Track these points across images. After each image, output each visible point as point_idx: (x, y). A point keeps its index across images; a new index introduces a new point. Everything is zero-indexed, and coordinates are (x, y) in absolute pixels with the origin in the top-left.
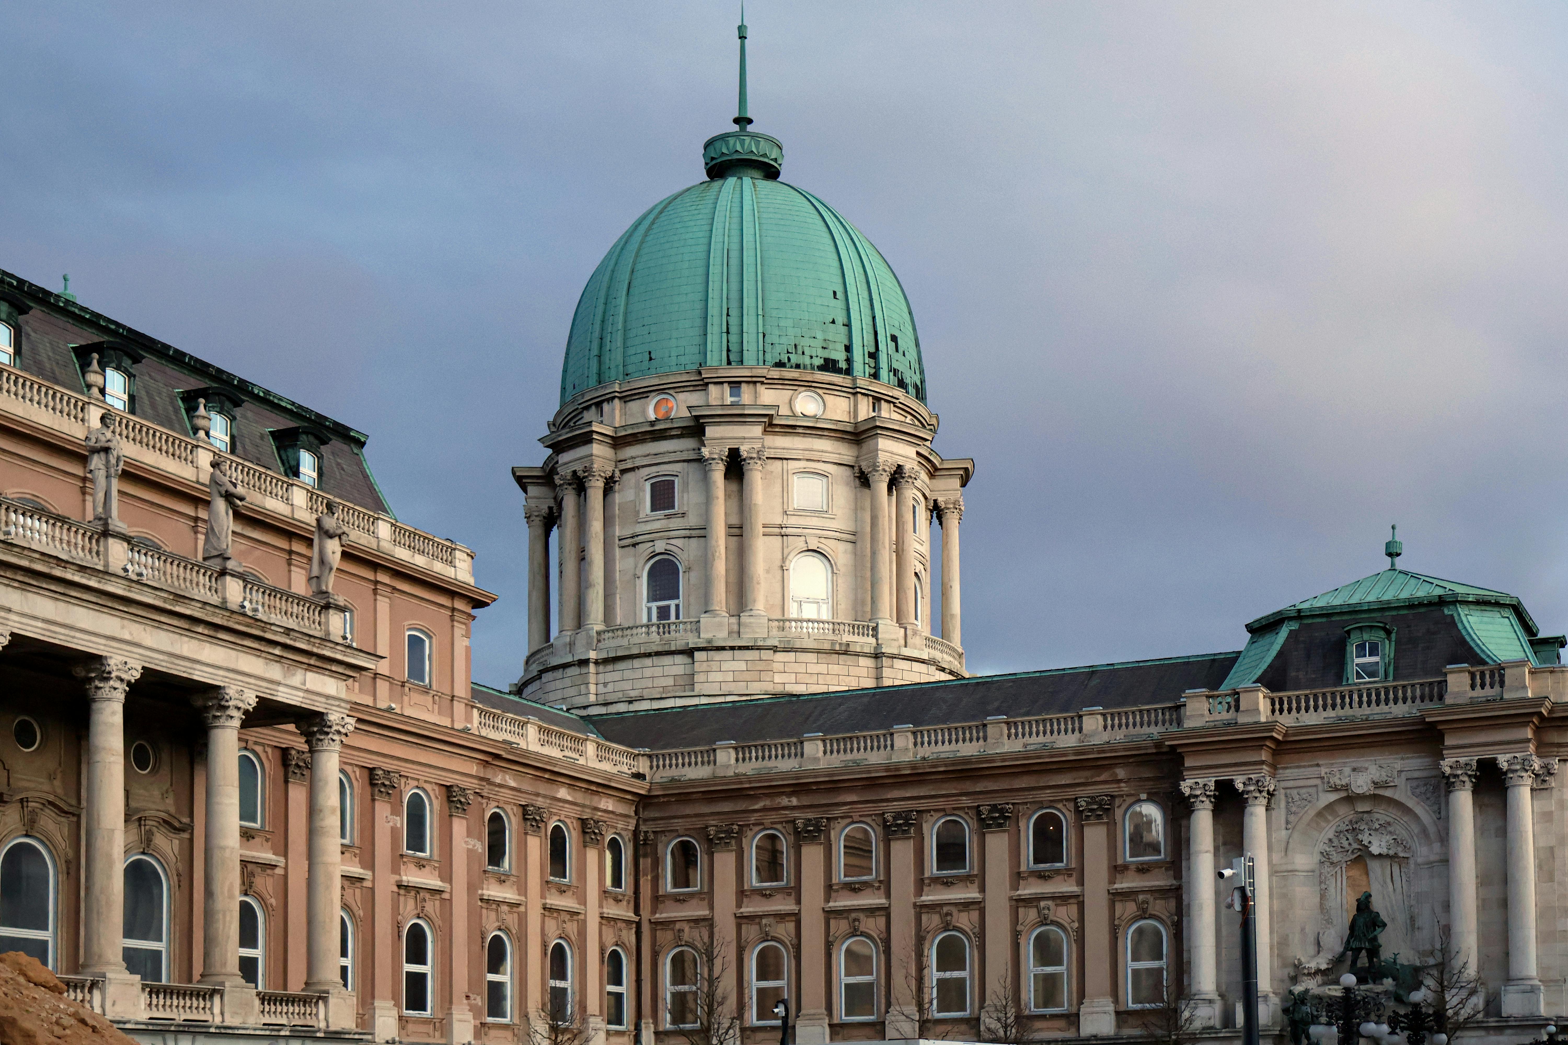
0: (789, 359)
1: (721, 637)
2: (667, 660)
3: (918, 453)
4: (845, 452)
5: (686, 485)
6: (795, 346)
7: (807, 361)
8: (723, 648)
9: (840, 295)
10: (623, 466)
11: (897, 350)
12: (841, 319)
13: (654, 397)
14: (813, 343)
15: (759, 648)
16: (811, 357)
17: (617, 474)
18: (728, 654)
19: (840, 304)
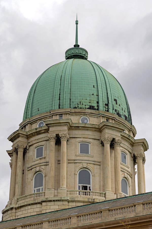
0: (78, 106)
1: (51, 197)
2: (35, 206)
3: (121, 135)
4: (96, 135)
5: (46, 148)
6: (80, 102)
7: (84, 107)
8: (51, 201)
9: (95, 86)
10: (30, 144)
11: (116, 104)
12: (95, 94)
13: (39, 121)
14: (86, 101)
15: (63, 201)
16: (85, 105)
17: (28, 147)
18: (52, 203)
19: (95, 89)
